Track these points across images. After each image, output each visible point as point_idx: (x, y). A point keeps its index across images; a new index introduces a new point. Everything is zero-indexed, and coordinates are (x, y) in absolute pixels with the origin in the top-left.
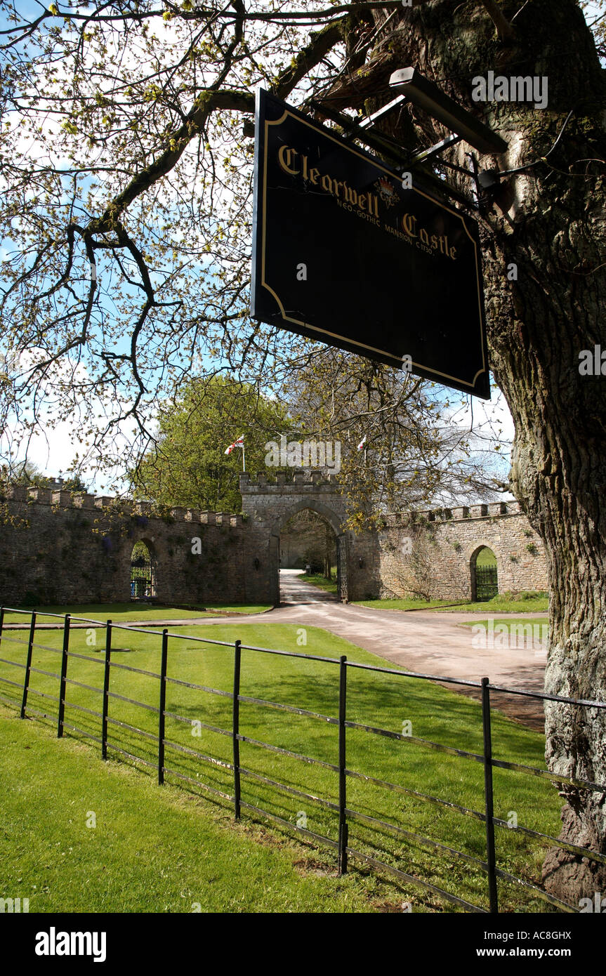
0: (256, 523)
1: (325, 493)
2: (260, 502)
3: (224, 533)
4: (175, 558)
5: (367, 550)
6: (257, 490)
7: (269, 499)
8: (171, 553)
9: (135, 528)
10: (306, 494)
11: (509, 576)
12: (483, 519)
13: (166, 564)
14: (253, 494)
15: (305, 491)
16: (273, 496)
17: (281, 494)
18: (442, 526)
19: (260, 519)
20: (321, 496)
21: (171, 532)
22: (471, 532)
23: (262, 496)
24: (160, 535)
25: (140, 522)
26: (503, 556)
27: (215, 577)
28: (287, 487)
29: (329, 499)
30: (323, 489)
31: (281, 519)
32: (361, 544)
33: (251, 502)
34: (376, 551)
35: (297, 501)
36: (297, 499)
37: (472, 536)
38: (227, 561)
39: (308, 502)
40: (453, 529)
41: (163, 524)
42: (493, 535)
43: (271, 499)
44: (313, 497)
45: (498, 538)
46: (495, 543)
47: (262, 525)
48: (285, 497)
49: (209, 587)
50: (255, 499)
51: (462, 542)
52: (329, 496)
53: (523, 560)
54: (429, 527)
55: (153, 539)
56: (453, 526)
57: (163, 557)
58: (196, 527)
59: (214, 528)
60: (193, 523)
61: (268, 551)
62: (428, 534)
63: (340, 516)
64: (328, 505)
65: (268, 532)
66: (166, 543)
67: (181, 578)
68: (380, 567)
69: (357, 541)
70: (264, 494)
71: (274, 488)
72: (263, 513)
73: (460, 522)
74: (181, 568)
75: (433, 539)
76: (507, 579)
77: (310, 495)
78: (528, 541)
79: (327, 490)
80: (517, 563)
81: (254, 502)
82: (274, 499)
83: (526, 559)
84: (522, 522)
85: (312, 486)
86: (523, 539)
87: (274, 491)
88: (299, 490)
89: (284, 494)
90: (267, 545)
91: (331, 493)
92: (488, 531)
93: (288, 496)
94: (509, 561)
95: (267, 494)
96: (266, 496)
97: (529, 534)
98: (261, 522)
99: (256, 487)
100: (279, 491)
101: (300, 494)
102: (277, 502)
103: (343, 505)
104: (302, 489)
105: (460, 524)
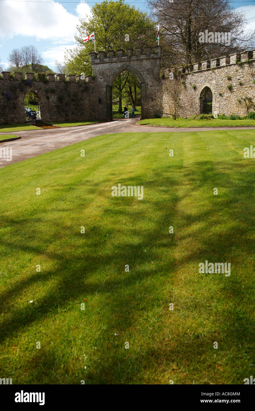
0: (99, 79)
1: (133, 60)
2: (101, 68)
3: (80, 86)
4: (51, 100)
6: (99, 62)
8: (48, 98)
9: (25, 86)
10: (124, 61)
11: (218, 105)
12: (208, 70)
13: (45, 103)
14: (97, 64)
15: (123, 60)
16: (107, 64)
17: (111, 63)
18: (189, 76)
19: (101, 77)
20: (132, 62)
21: (47, 87)
22: (202, 78)
23: (102, 64)
24: (40, 89)
25: (28, 83)
26: (216, 93)
27: (76, 109)
28: (114, 58)
29: (136, 64)
30: (132, 58)
31: (111, 77)
32: (153, 88)
33: (97, 69)
34: (161, 92)
36: (119, 65)
37: (202, 81)
38: (83, 100)
39: (125, 66)
40: (193, 77)
41: (42, 84)
42: (212, 80)
43: (106, 66)
44: (127, 63)
45: (214, 82)
46: (213, 85)
47: (102, 80)
48: (113, 64)
49: (73, 113)
50: (98, 67)
51: (197, 85)
52: (136, 63)
53: (226, 95)
54: (182, 76)
55: (36, 91)
56: (194, 75)
57: (44, 100)
58: (63, 84)
59: (74, 83)
60: (61, 82)
61: (105, 94)
62: (182, 81)
63: (142, 73)
64: (135, 67)
65: (105, 84)
66: (44, 93)
67: (55, 109)
69: (151, 87)
70: (103, 63)
71: (107, 60)
72: (103, 74)
73: (197, 72)
74: (54, 105)
75: (184, 83)
76: (216, 106)
77: (126, 62)
78: (228, 83)
79: (135, 59)
80: (222, 97)
81: (98, 68)
82: (108, 66)
83: (227, 94)
84: (226, 71)
85: (127, 57)
86: (226, 82)
87: (107, 61)
88: (120, 60)
89: (113, 63)
90: (105, 90)
91: (137, 60)
92: (210, 77)
93: (115, 64)
94: (218, 96)
95: (104, 63)
96: (104, 64)
97: (230, 79)
98: (101, 78)
99: (98, 60)
100: (110, 61)
101: (121, 62)
102: (109, 67)
103: (143, 66)
104: (122, 59)
105: (197, 74)
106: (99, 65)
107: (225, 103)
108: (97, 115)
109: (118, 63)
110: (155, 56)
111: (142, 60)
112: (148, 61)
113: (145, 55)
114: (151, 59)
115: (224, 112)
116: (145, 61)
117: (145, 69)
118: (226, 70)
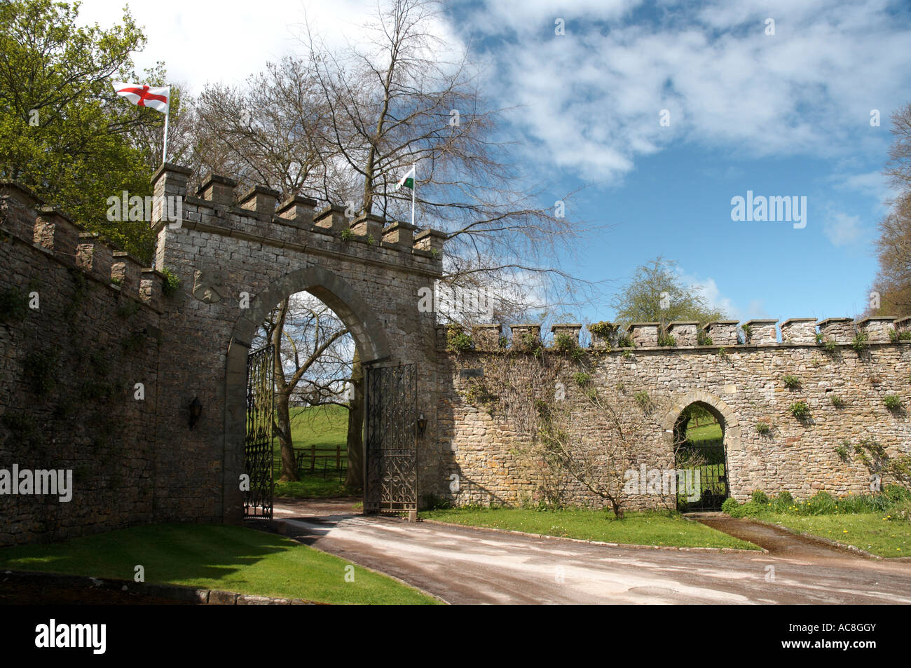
0: (195, 304)
1: (353, 260)
5: (427, 398)
6: (204, 221)
7: (232, 248)
10: (317, 253)
12: (700, 351)
15: (315, 245)
16: (242, 243)
17: (263, 242)
18: (609, 359)
19: (208, 294)
20: (345, 265)
22: (674, 374)
23: (216, 236)
26: (742, 423)
28: (279, 228)
29: (361, 276)
30: (351, 251)
33: (188, 249)
34: (447, 401)
35: (296, 265)
36: (296, 262)
37: (676, 382)
39: (321, 274)
40: (633, 366)
42: (720, 383)
43: (237, 249)
44: (329, 264)
45: (730, 389)
46: (726, 399)
47: (211, 311)
48: (269, 252)
50: (198, 241)
51: (655, 394)
52: (361, 271)
53: (783, 433)
54: (577, 358)
56: (634, 361)
59: (104, 291)
61: (223, 380)
62: (573, 373)
64: (358, 288)
68: (453, 436)
70: (222, 234)
72: (216, 281)
73: (650, 352)
75: (583, 383)
76: (750, 467)
77: (324, 258)
78: (792, 398)
79: (360, 255)
80: (771, 437)
81: (196, 250)
82: (243, 251)
83: (789, 430)
84: (779, 363)
85: (331, 238)
86: (782, 394)
87: (248, 230)
88: (304, 243)
89: (268, 244)
90: (220, 365)
91: (367, 263)
92: (709, 374)
93: (277, 251)
94: (752, 434)
95: (229, 234)
96: (227, 239)
97: (793, 385)
98: (208, 302)
99: (206, 211)
100: (259, 234)
101: (304, 250)
102: (251, 260)
103: (387, 294)
104: (311, 241)
105: (649, 358)
106: (205, 235)
107: (782, 457)
108: (165, 492)
109: (292, 253)
110: (429, 266)
111: (382, 266)
112: (403, 276)
113: (395, 253)
114: (413, 272)
115: (787, 486)
116: (390, 274)
117: (393, 305)
118: (777, 360)
